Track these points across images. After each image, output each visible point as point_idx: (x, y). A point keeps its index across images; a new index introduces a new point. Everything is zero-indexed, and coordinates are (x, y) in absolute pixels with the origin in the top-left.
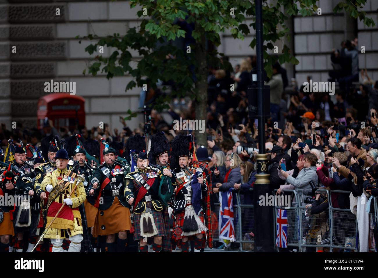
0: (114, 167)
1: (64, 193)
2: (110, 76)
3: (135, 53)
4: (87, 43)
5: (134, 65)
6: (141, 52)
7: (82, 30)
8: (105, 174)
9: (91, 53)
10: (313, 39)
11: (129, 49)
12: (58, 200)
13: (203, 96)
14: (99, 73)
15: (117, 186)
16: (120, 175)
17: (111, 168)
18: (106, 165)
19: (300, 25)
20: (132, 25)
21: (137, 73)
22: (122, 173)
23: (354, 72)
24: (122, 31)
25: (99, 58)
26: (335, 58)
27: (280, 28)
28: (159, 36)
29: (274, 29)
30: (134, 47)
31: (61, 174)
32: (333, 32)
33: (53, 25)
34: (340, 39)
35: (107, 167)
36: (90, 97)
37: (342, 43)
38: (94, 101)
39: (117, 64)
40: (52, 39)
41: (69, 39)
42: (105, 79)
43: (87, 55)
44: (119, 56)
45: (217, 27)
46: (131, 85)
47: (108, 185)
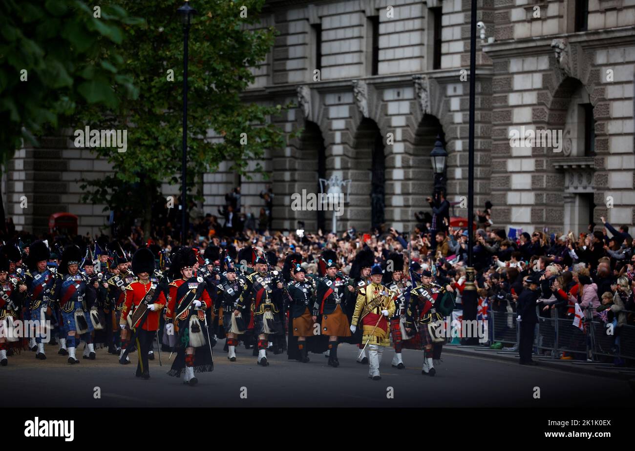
0: (335, 279)
1: (380, 305)
2: (94, 203)
3: (109, 190)
4: (81, 184)
5: (108, 197)
6: (113, 190)
7: (78, 176)
8: (329, 285)
9: (83, 189)
10: (214, 186)
11: (106, 188)
12: (375, 311)
13: (149, 217)
14: (88, 201)
15: (339, 295)
16: (340, 286)
17: (333, 280)
18: (329, 278)
19: (207, 178)
20: (108, 174)
21: (109, 202)
22: (342, 284)
23: (238, 207)
24: (102, 177)
25: (89, 192)
26: (228, 197)
27: (196, 179)
28: (124, 181)
29: (193, 180)
30: (109, 187)
31: (376, 288)
32: (227, 183)
33: (60, 173)
34: (231, 187)
35: (329, 279)
36: (80, 216)
37: (232, 189)
38: (83, 218)
39: (99, 196)
40: (59, 180)
41: (69, 181)
42: (91, 206)
43: (81, 190)
44: (100, 192)
45: (158, 177)
46: (106, 209)
47: (332, 294)
